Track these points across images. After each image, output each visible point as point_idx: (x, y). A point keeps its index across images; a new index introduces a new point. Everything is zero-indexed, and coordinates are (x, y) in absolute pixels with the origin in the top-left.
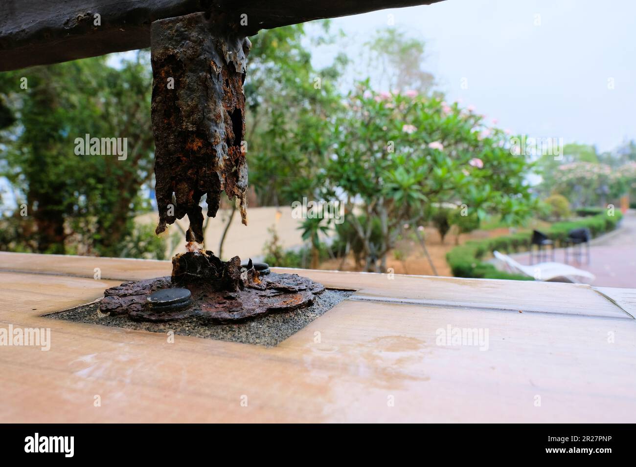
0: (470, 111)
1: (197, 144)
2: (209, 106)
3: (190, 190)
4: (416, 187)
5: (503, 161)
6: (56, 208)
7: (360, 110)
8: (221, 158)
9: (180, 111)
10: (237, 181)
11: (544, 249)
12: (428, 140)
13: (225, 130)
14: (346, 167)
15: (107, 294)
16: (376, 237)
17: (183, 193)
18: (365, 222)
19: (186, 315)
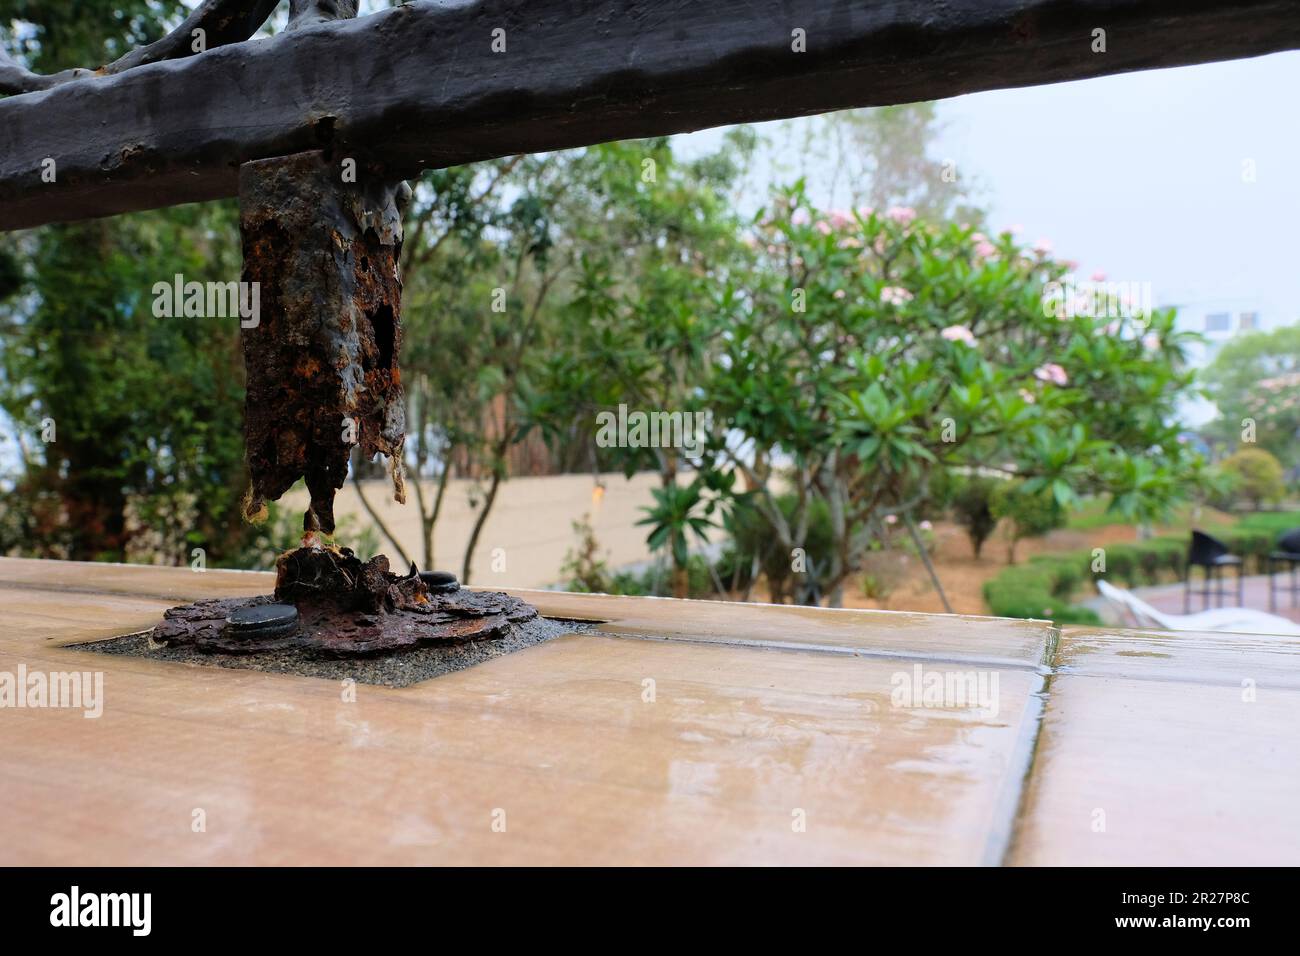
0: (1040, 253)
1: (311, 368)
2: (329, 305)
3: (301, 444)
4: (910, 430)
5: (1116, 369)
6: (108, 473)
7: (783, 252)
8: (351, 390)
9: (283, 314)
10: (384, 427)
11: (1219, 577)
12: (941, 322)
13: (359, 344)
14: (750, 382)
15: (168, 615)
16: (819, 545)
17: (289, 448)
18: (793, 508)
19: (284, 645)
